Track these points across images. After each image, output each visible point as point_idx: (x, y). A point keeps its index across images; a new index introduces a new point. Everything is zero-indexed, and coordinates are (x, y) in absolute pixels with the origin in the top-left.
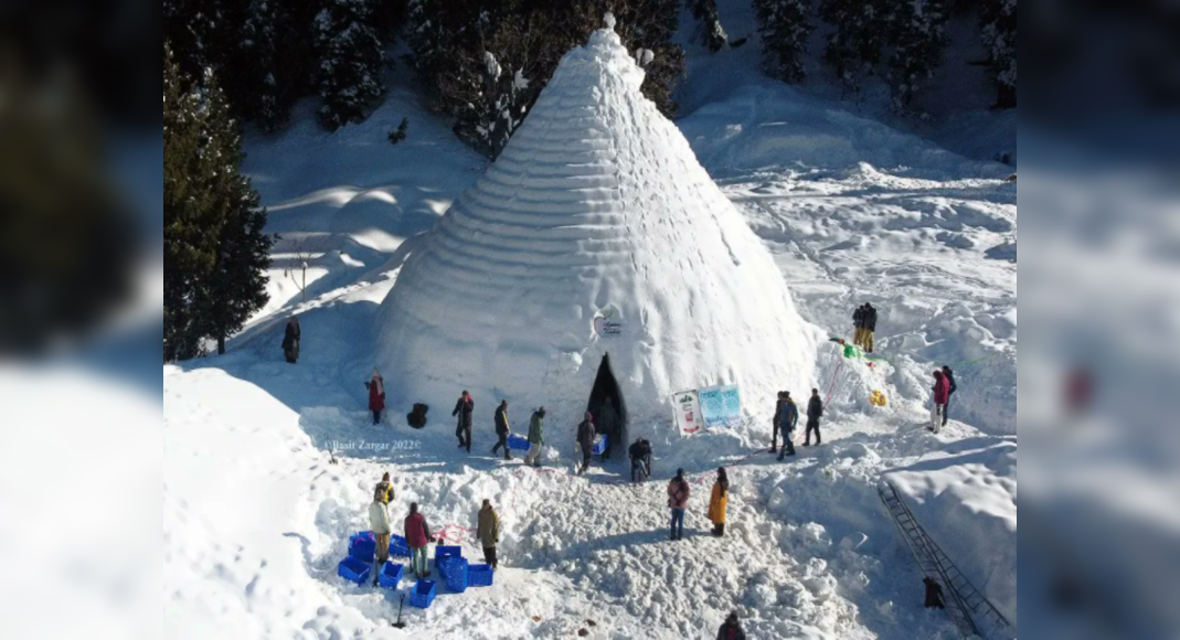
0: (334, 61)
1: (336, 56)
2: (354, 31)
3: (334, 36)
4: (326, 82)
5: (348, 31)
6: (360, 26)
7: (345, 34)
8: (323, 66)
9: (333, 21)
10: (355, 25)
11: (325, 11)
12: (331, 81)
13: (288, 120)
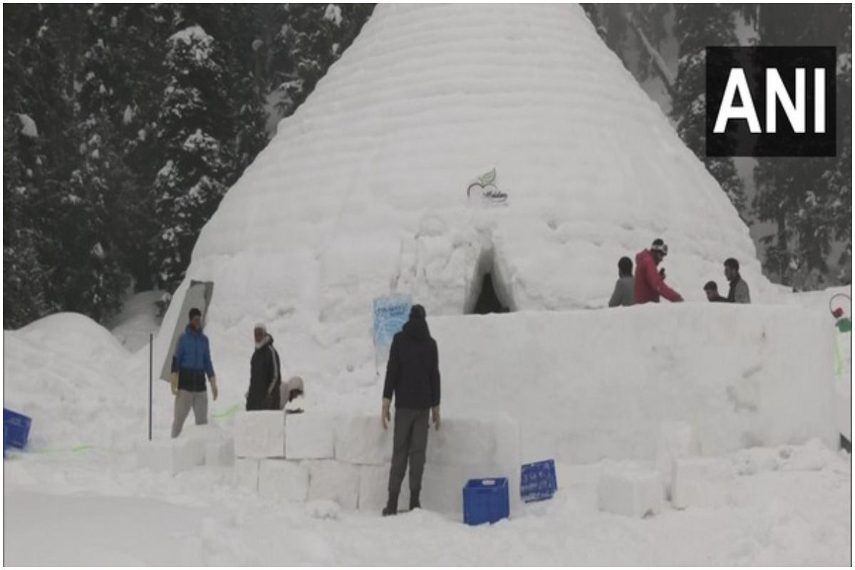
0: (179, 229)
1: (181, 221)
2: (204, 187)
3: (180, 195)
4: (168, 260)
5: (197, 187)
6: (211, 181)
7: (194, 191)
8: (165, 237)
9: (179, 176)
10: (205, 179)
11: (170, 163)
12: (173, 257)
13: (119, 311)
